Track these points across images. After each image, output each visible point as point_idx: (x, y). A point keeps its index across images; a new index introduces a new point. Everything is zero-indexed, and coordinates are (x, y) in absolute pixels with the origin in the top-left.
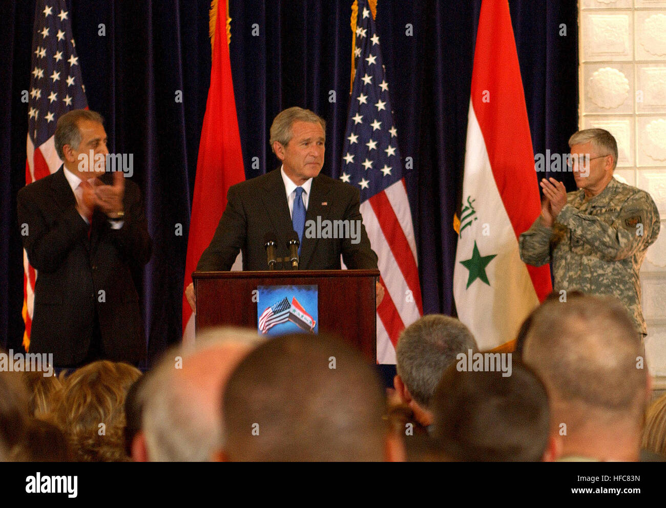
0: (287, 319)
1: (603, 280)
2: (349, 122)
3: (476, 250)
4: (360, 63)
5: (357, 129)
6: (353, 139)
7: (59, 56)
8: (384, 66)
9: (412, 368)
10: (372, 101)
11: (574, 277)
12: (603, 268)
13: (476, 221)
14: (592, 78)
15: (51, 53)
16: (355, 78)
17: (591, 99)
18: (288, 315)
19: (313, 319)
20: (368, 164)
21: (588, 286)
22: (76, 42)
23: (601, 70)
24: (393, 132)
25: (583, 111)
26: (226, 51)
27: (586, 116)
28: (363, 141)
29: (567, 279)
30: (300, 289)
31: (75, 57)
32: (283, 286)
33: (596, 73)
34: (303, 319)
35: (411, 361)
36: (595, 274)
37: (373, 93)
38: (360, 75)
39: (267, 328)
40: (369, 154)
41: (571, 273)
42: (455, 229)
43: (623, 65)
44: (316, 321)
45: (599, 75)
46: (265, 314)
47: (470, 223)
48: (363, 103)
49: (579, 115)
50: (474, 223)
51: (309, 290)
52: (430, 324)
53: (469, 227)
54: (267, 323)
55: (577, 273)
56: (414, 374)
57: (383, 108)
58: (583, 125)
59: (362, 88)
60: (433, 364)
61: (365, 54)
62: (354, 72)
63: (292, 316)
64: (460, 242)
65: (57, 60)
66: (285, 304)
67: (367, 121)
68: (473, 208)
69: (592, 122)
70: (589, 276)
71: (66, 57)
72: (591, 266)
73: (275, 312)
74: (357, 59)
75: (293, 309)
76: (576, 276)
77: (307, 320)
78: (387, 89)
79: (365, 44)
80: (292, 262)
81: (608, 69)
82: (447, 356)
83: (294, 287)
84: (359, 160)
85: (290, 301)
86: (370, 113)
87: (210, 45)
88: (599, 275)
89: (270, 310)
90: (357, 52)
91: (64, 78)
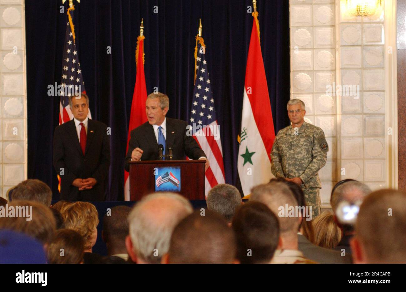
0: (168, 181)
1: (304, 165)
2: (194, 97)
3: (247, 150)
4: (198, 72)
5: (197, 100)
6: (195, 104)
7: (73, 70)
8: (208, 73)
9: (213, 206)
10: (203, 88)
11: (291, 163)
12: (304, 160)
13: (247, 138)
14: (296, 78)
15: (70, 69)
16: (196, 78)
17: (295, 86)
18: (168, 179)
19: (178, 181)
20: (202, 114)
21: (298, 167)
22: (80, 64)
23: (300, 74)
24: (212, 101)
25: (292, 91)
26: (143, 68)
27: (293, 93)
28: (199, 104)
29: (288, 164)
30: (173, 168)
31: (80, 70)
32: (166, 167)
33: (297, 75)
34: (174, 181)
35: (213, 203)
36: (301, 163)
37: (204, 84)
38: (198, 77)
39: (159, 184)
40: (202, 110)
41: (289, 162)
42: (238, 141)
43: (308, 72)
44: (180, 182)
45: (299, 76)
46: (158, 178)
47: (244, 139)
48: (200, 89)
49: (291, 93)
50: (246, 139)
51: (177, 168)
52: (220, 187)
53: (244, 140)
54: (159, 183)
55: (292, 162)
56: (215, 208)
57: (208, 91)
58: (292, 97)
59: (199, 82)
60: (222, 203)
61: (200, 68)
62: (196, 76)
63: (170, 180)
64: (241, 147)
65: (73, 72)
66: (167, 175)
67: (201, 96)
68: (246, 132)
69: (296, 96)
70: (298, 163)
71: (76, 70)
72: (299, 159)
73: (163, 178)
74: (197, 70)
75: (170, 177)
76: (292, 163)
77: (176, 181)
78: (210, 83)
79: (200, 64)
80: (170, 157)
81: (303, 73)
82: (228, 200)
83: (170, 167)
84: (198, 112)
85: (169, 173)
86: (203, 93)
87: (136, 65)
88: (303, 163)
89: (161, 177)
90: (197, 67)
91: (75, 79)
